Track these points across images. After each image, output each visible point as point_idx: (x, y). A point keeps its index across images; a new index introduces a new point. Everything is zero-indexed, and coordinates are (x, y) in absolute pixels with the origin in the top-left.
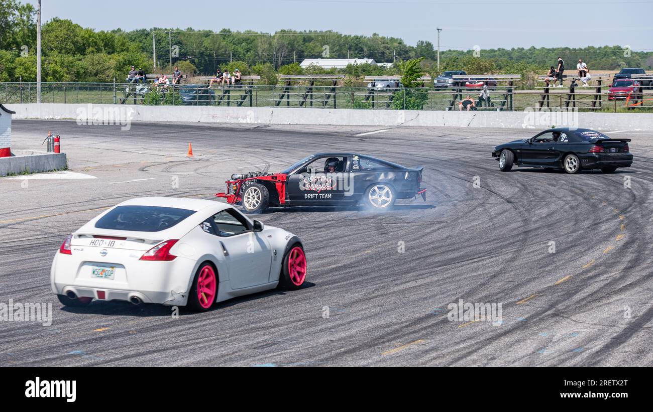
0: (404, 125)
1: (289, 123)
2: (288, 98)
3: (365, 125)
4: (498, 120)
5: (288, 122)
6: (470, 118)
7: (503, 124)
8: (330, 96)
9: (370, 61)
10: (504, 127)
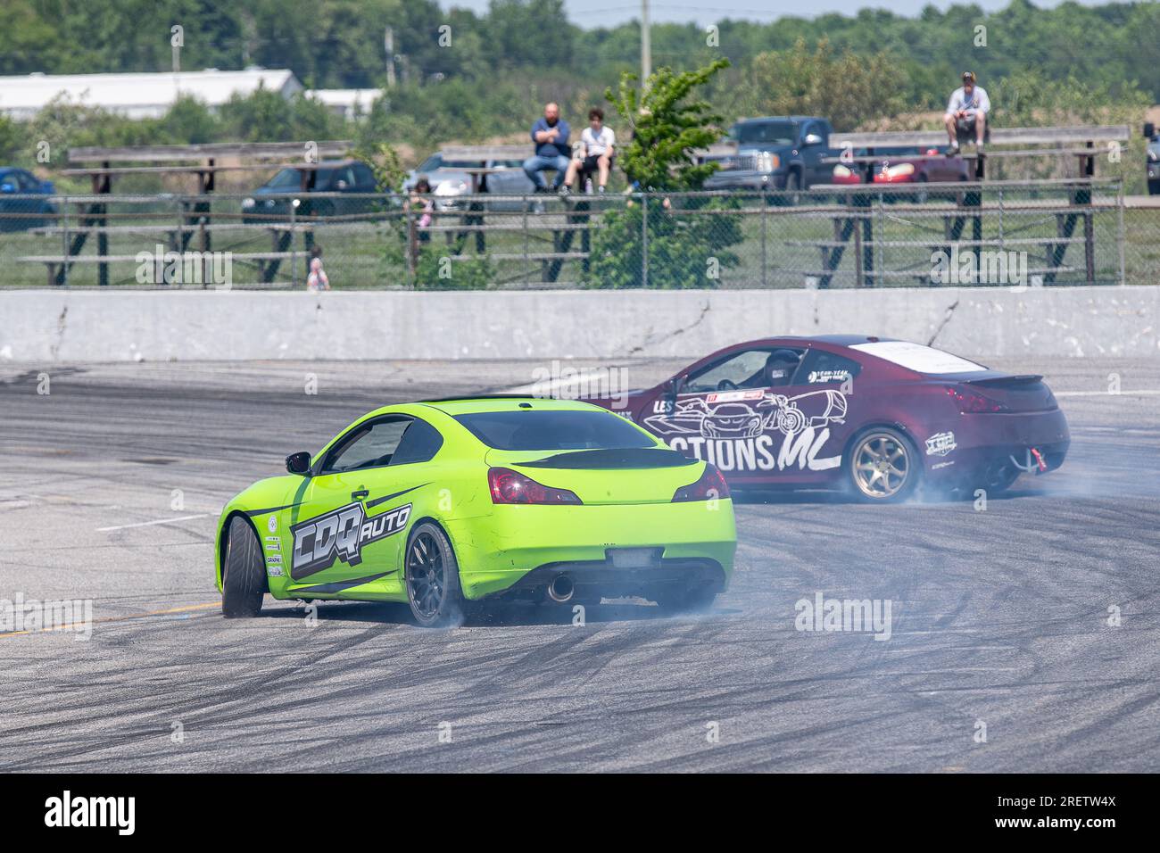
0: (646, 353)
1: (138, 357)
2: (103, 250)
3: (476, 356)
4: (1053, 323)
5: (133, 352)
6: (934, 316)
7: (1074, 342)
8: (288, 235)
9: (276, 80)
10: (1080, 353)
